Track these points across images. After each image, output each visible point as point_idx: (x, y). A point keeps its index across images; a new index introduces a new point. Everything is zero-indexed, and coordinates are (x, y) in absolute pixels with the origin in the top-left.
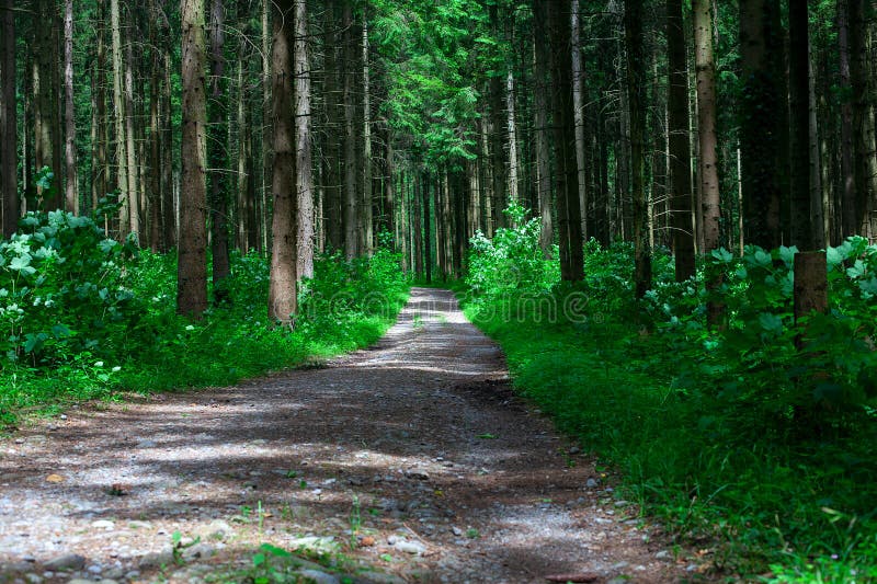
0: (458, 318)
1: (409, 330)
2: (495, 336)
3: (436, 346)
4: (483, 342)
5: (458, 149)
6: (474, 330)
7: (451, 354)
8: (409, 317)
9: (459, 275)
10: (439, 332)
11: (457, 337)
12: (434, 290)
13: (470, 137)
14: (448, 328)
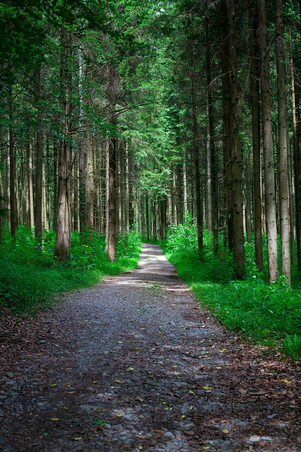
0: (163, 258)
1: (146, 263)
2: (176, 265)
3: (157, 268)
4: (172, 267)
5: (163, 192)
6: (169, 263)
7: (162, 270)
8: (145, 258)
9: (163, 239)
10: (157, 264)
11: (164, 265)
12: (151, 245)
13: (168, 188)
14: (160, 262)
